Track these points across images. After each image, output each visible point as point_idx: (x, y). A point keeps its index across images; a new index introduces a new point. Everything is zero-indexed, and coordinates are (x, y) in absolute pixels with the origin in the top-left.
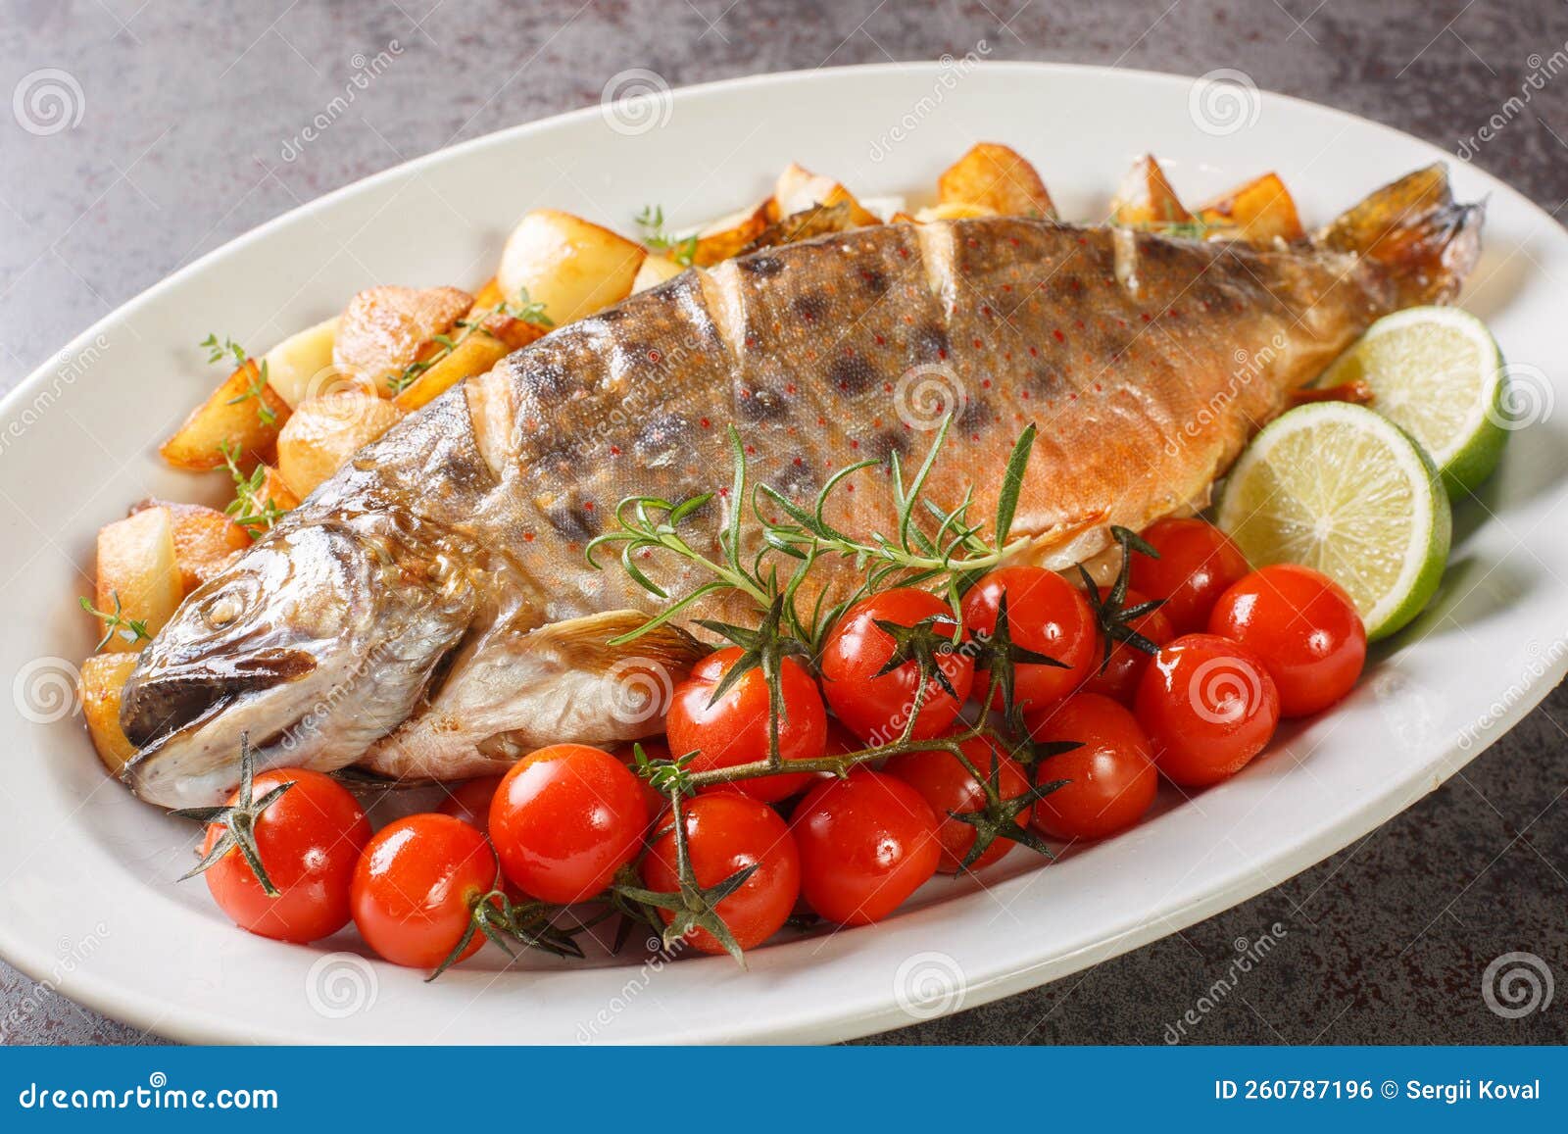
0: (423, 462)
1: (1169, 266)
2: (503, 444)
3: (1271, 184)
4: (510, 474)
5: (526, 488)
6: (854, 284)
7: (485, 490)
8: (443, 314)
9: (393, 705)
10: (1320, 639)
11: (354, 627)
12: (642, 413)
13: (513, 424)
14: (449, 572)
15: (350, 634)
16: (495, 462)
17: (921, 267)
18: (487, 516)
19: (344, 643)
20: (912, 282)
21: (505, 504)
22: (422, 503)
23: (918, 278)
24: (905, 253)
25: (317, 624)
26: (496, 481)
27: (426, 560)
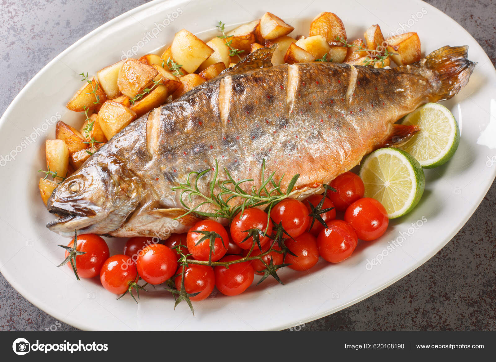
0: (132, 148)
1: (365, 89)
2: (154, 146)
3: (415, 37)
4: (155, 157)
5: (159, 162)
6: (264, 101)
7: (147, 162)
8: (149, 77)
9: (115, 224)
10: (375, 223)
11: (106, 206)
12: (194, 141)
13: (158, 140)
14: (134, 190)
15: (105, 208)
16: (152, 152)
17: (286, 93)
18: (147, 171)
19: (103, 210)
20: (281, 101)
21: (152, 168)
22: (130, 163)
23: (283, 99)
24: (282, 88)
25: (97, 203)
26: (151, 159)
27: (128, 184)
